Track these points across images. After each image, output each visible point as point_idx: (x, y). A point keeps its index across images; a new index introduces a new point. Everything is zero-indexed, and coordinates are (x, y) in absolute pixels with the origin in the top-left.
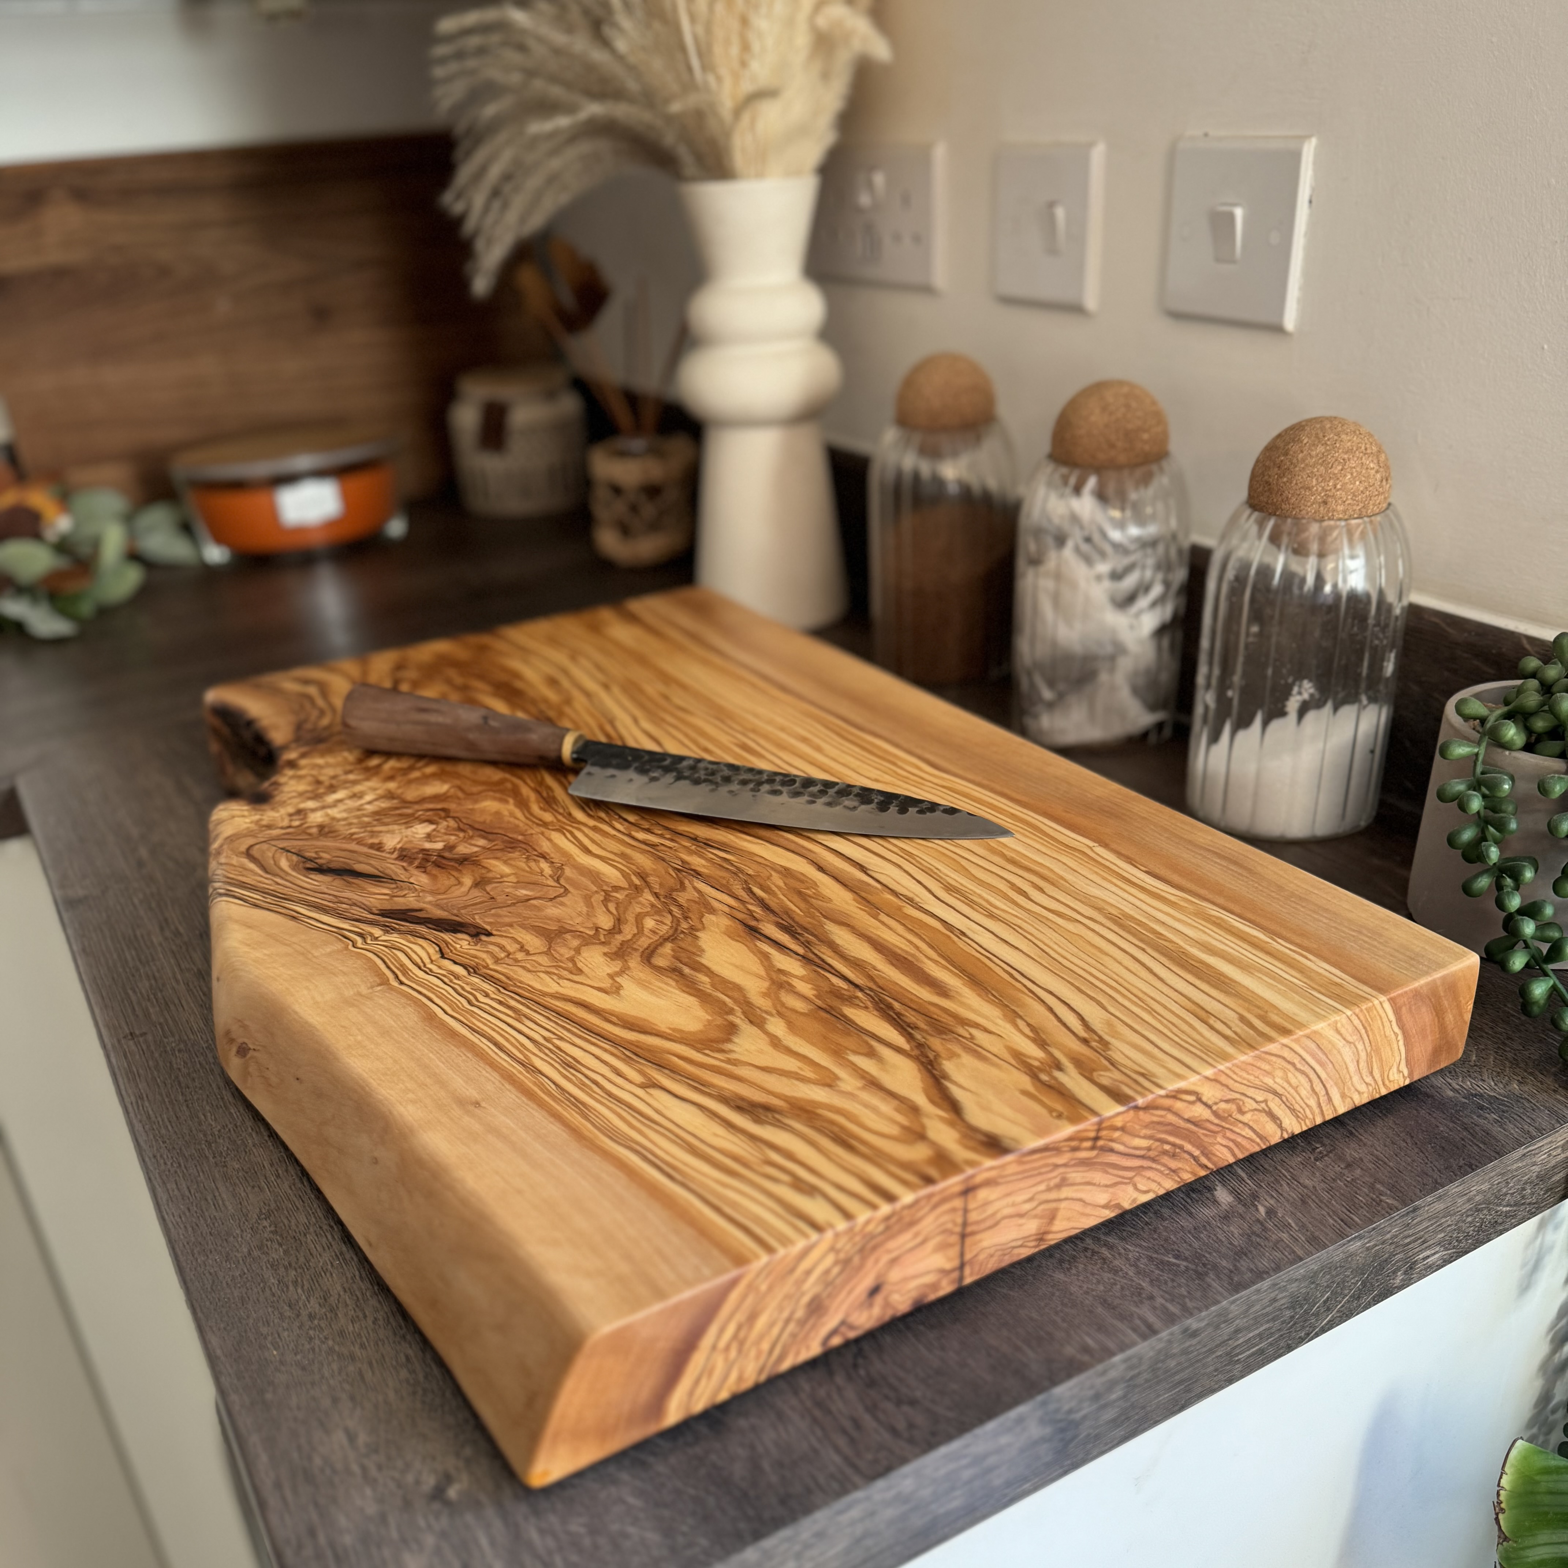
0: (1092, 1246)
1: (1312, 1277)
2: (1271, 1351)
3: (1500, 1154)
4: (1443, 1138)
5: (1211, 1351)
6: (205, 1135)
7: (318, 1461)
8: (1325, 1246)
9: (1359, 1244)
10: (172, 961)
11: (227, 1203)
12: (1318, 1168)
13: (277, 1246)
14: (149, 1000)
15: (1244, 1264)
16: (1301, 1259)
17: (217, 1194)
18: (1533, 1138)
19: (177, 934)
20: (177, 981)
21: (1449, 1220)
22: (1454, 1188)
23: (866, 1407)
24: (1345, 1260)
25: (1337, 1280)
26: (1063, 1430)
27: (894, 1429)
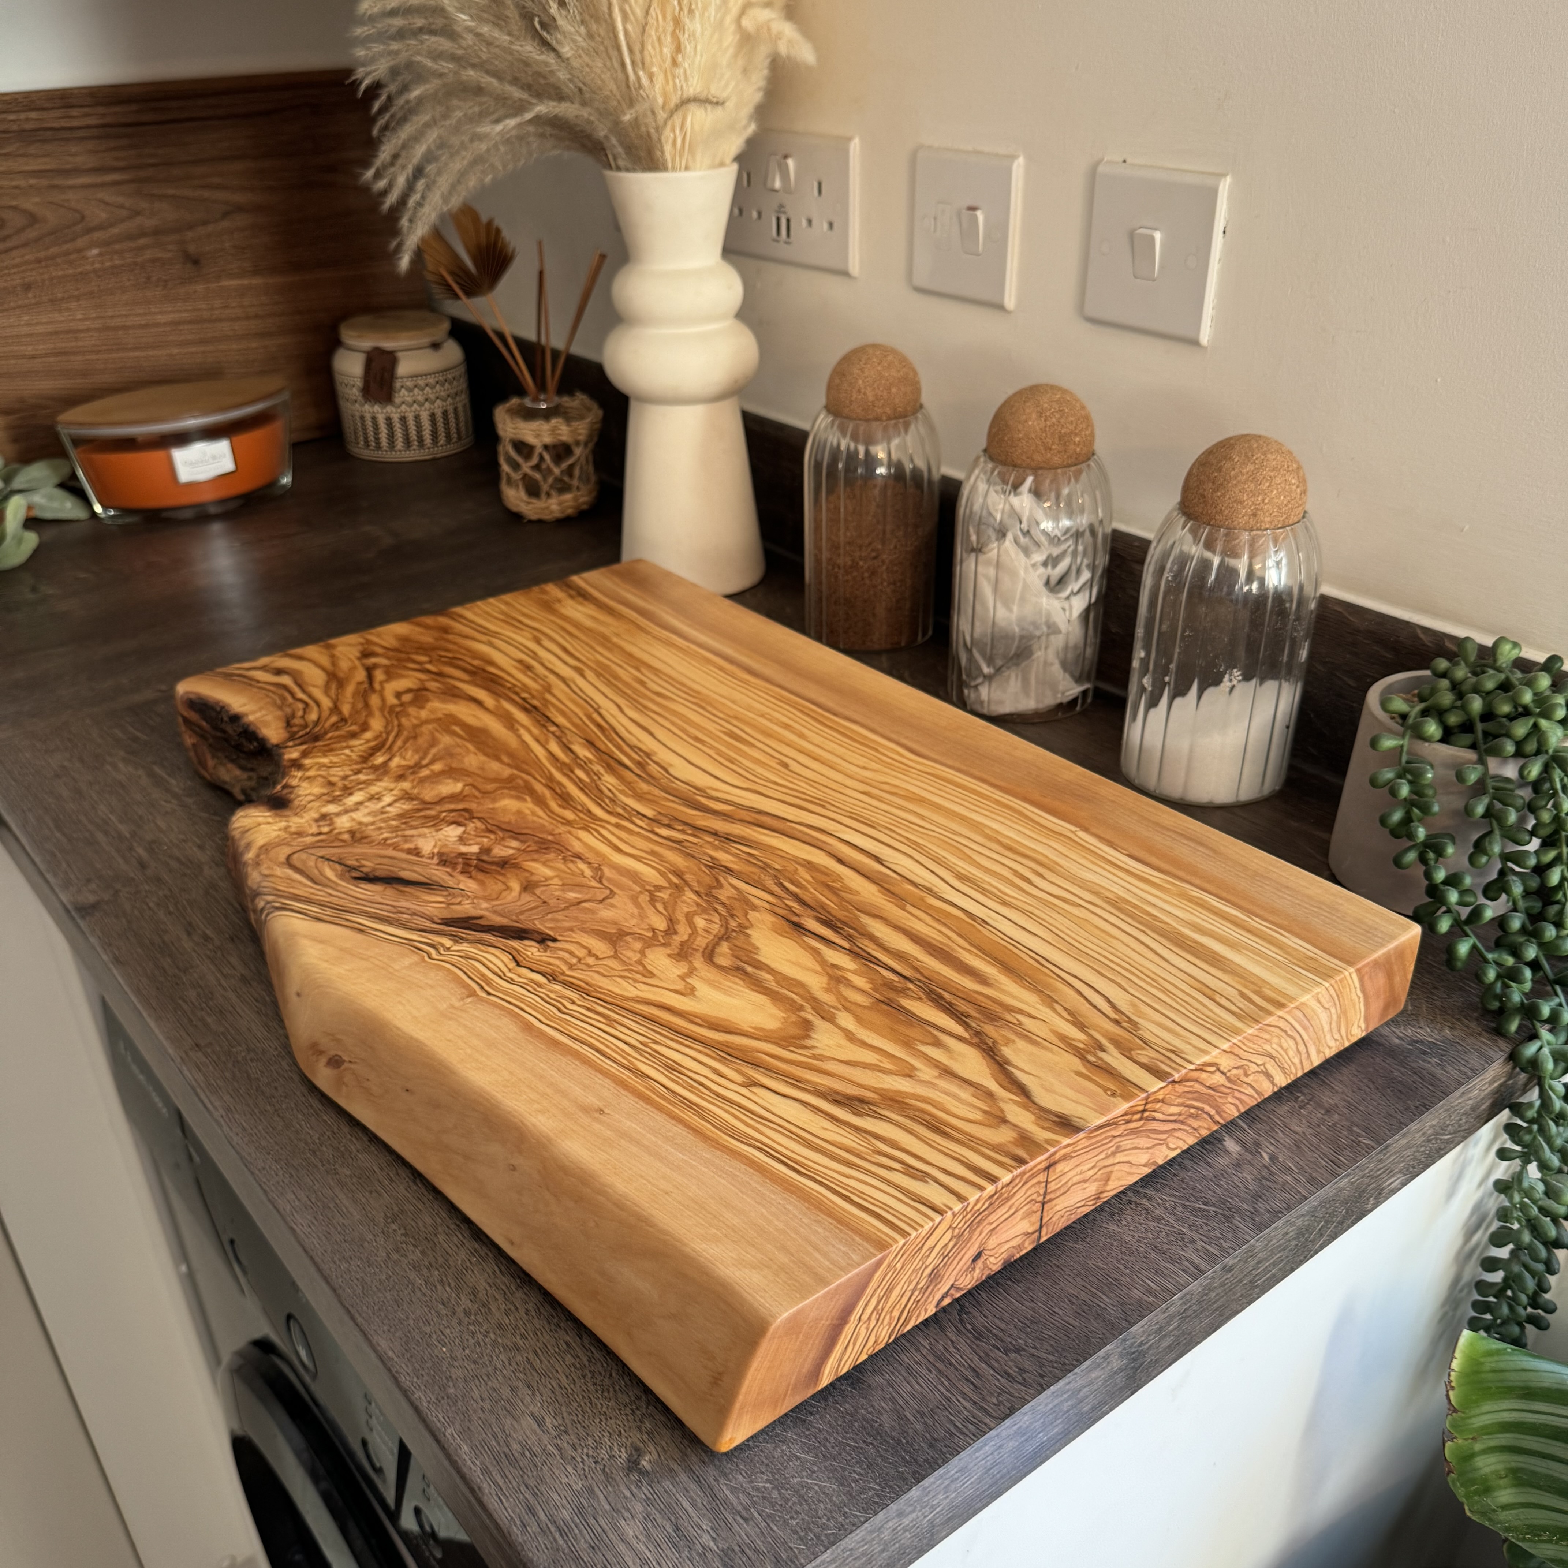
0: (1134, 1199)
1: (1312, 1213)
2: (1280, 1274)
3: (1446, 1094)
4: (1399, 1082)
5: (1240, 1281)
6: (306, 1143)
7: (515, 1447)
8: (1323, 1185)
9: (1347, 1180)
10: (212, 967)
11: (351, 1210)
12: (1303, 1116)
13: (412, 1248)
14: (202, 1009)
15: (1261, 1206)
16: (1306, 1198)
17: (338, 1202)
18: (1470, 1078)
19: (206, 938)
20: (224, 989)
21: (1409, 1152)
22: (1414, 1126)
23: (980, 1358)
24: (1336, 1195)
25: (1330, 1211)
26: (1134, 1360)
27: (1009, 1375)
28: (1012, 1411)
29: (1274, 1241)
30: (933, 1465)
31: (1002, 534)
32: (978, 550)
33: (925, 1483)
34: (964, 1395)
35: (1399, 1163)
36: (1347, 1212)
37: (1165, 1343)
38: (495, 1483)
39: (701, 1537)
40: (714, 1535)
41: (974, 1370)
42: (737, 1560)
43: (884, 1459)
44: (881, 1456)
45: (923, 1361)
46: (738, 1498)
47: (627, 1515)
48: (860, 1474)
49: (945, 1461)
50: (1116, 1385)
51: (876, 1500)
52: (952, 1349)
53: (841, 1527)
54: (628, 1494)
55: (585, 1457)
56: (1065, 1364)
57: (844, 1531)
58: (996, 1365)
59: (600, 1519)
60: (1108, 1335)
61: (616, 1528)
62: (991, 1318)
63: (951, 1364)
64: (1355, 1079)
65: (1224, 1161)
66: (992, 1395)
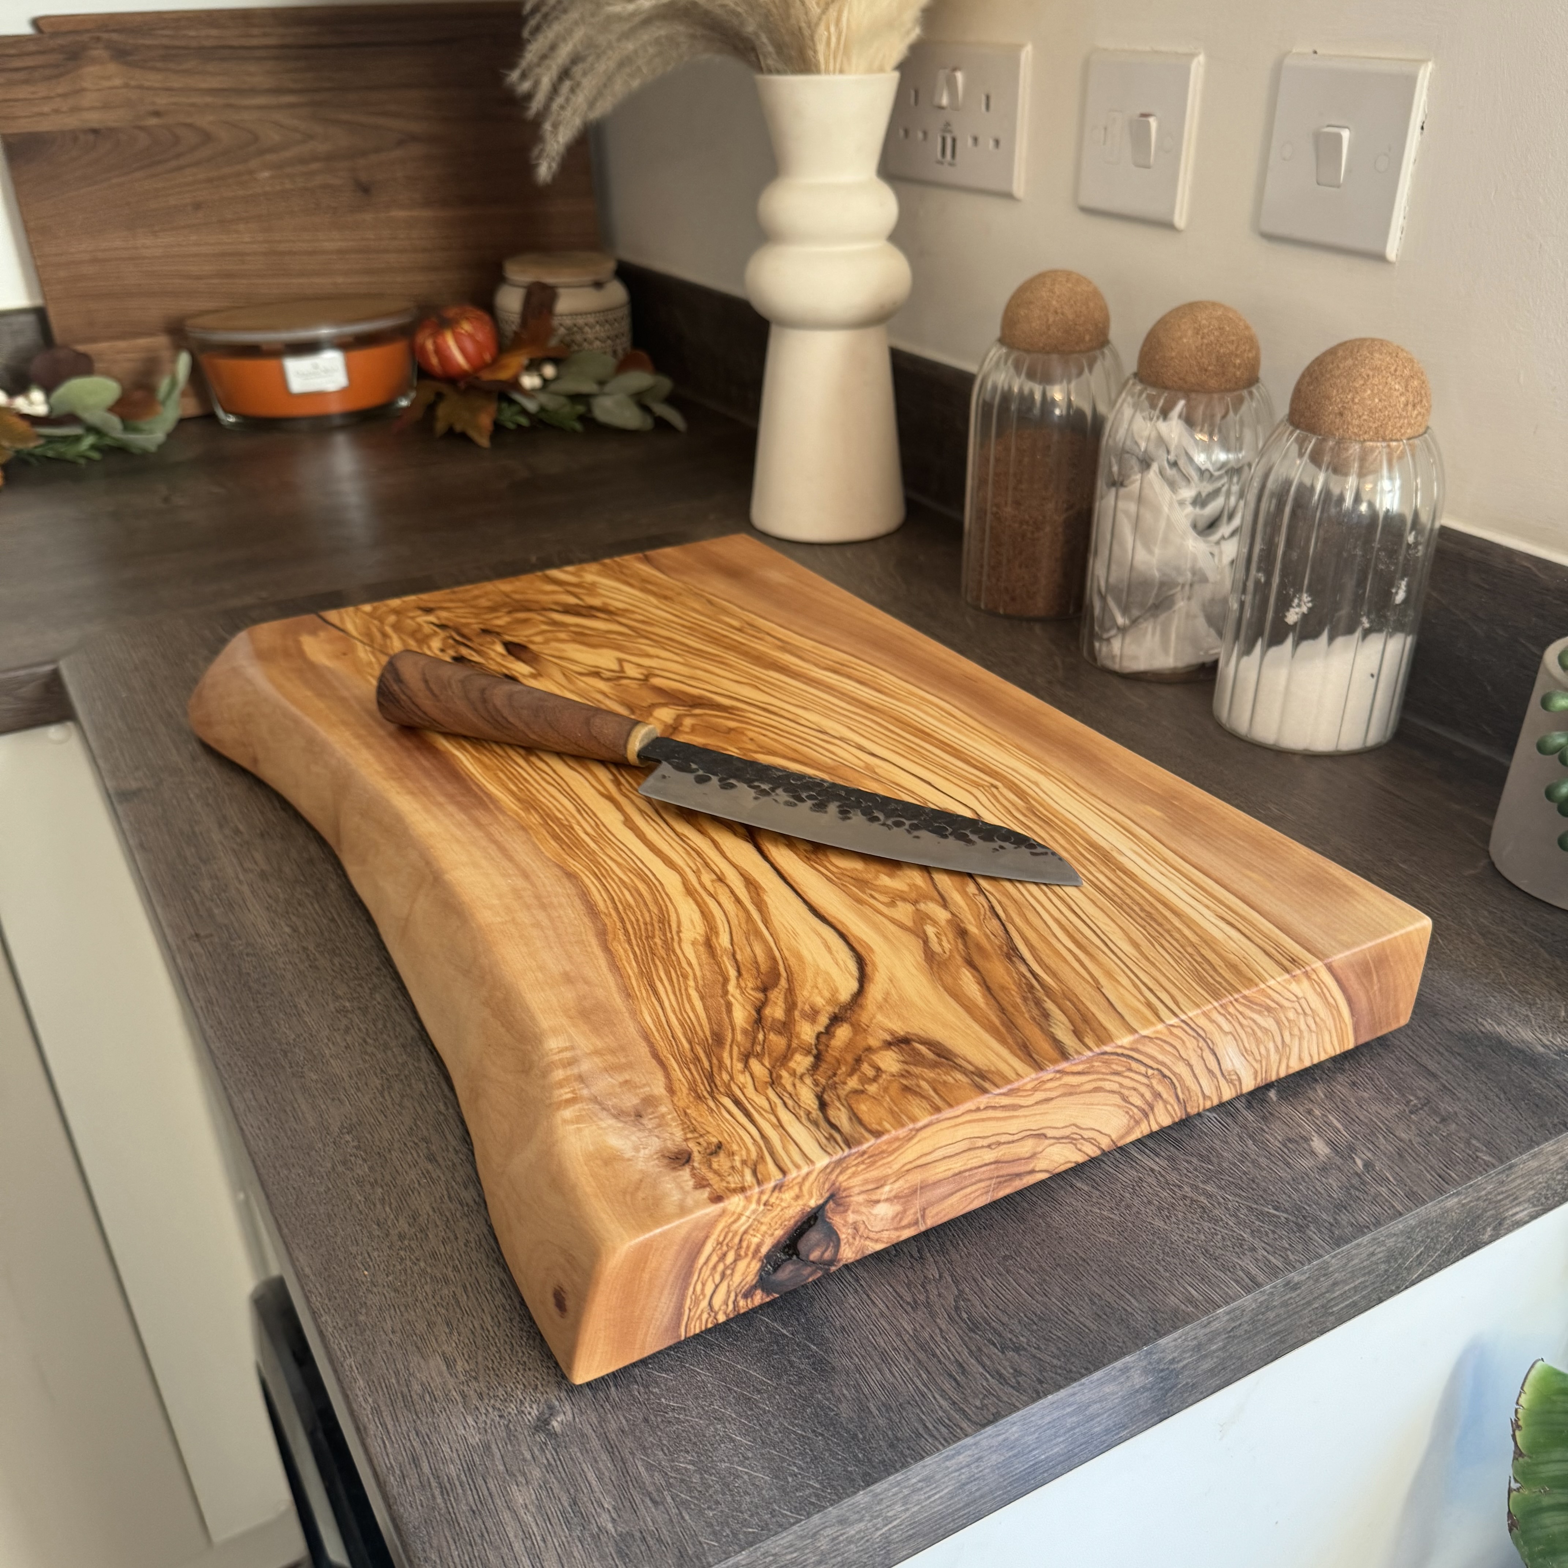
0: (1190, 1194)
1: (1409, 1233)
2: (1363, 1303)
4: (1536, 1095)
5: (1309, 1303)
6: (280, 1044)
7: (416, 1387)
8: (1424, 1202)
9: (1456, 1200)
10: (235, 861)
11: (307, 1115)
12: (1414, 1122)
13: (361, 1162)
14: (212, 900)
15: (1344, 1217)
16: (1401, 1214)
17: (296, 1106)
19: (237, 832)
20: (240, 882)
21: (1541, 1178)
22: (1548, 1147)
23: (971, 1352)
24: (1442, 1215)
25: (1432, 1235)
26: (1163, 1379)
27: (1001, 1375)
28: (996, 1417)
29: (1356, 1261)
30: (889, 1468)
31: (1146, 463)
32: (1118, 483)
33: (877, 1488)
34: (944, 1393)
35: (1527, 1189)
36: (1455, 1240)
37: (1207, 1365)
38: (384, 1425)
39: (599, 1516)
40: (614, 1515)
41: (960, 1365)
42: (635, 1549)
43: (833, 1454)
44: (830, 1450)
45: (902, 1347)
46: (652, 1476)
47: (521, 1479)
48: (800, 1468)
49: (905, 1465)
50: (1139, 1407)
51: (813, 1500)
52: (938, 1338)
53: (765, 1527)
54: (528, 1456)
55: (490, 1410)
56: (1071, 1371)
57: (766, 1531)
58: (988, 1363)
59: (490, 1481)
60: (1129, 1344)
61: (505, 1493)
62: (992, 1308)
63: (934, 1355)
64: (1484, 1088)
65: (1306, 1163)
66: (976, 1396)
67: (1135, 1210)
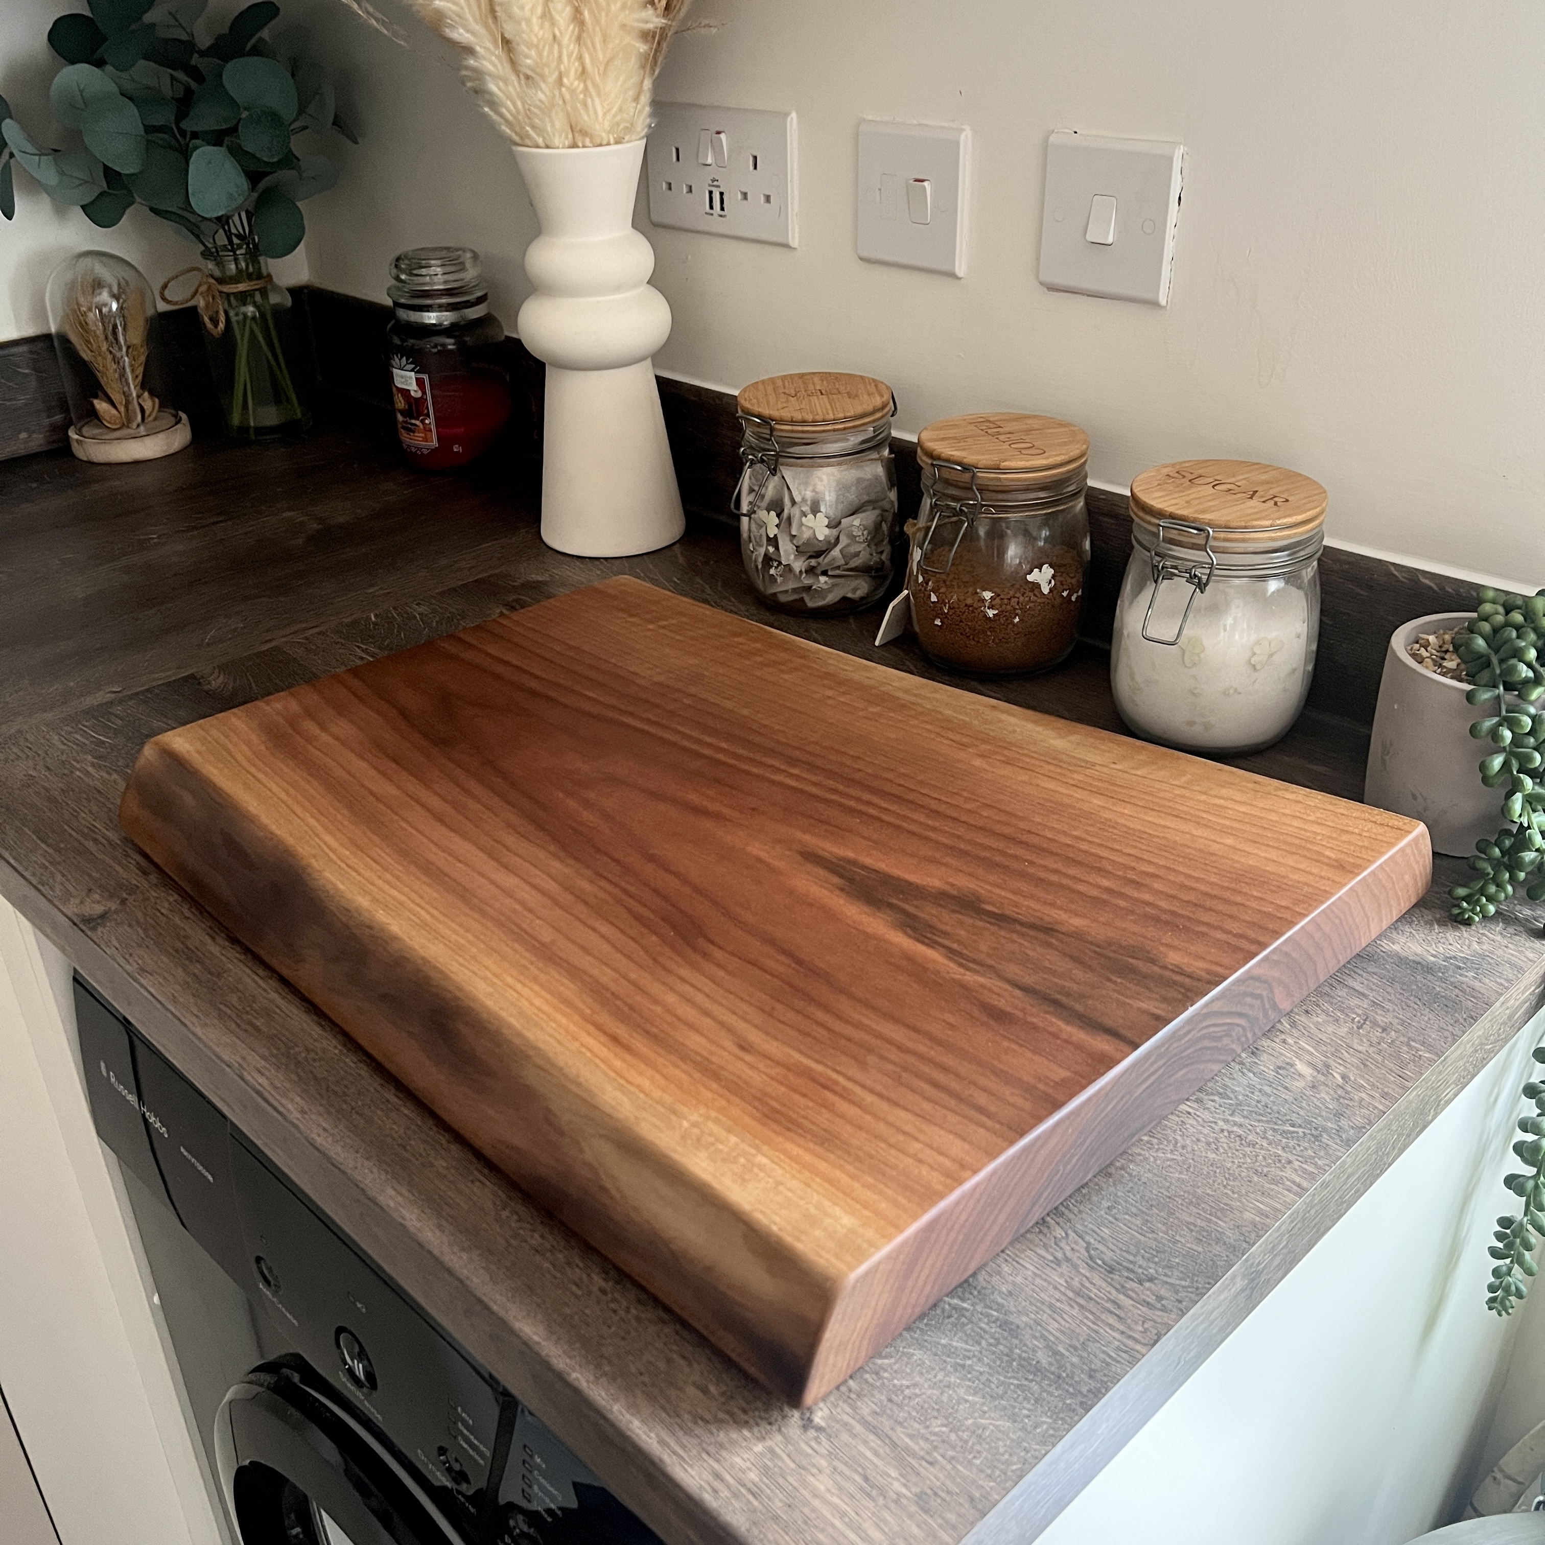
1: (1389, 1126)
2: (1361, 1190)
3: (1489, 1005)
4: (1443, 997)
5: (1334, 1197)
8: (1397, 1100)
9: (1415, 1093)
15: (1344, 1123)
18: (1507, 988)
22: (1465, 1037)
23: (1117, 1290)
27: (1148, 1303)
28: (1159, 1336)
30: (1098, 1394)
33: (1091, 1414)
34: (1111, 1327)
36: (1414, 1125)
37: (1276, 1262)
39: (892, 1485)
40: (904, 1482)
41: (1114, 1302)
42: (932, 1503)
43: (1049, 1393)
44: (1045, 1391)
45: (1064, 1298)
46: (918, 1444)
47: (814, 1471)
48: (1029, 1410)
49: (1108, 1390)
50: (1237, 1306)
51: (1051, 1432)
52: (1087, 1284)
53: (1024, 1461)
54: (809, 1451)
55: (758, 1421)
56: (1198, 1288)
57: (1028, 1465)
58: (1133, 1295)
59: (788, 1477)
60: (1231, 1257)
61: (807, 1485)
62: (1118, 1251)
63: (1091, 1298)
65: (1300, 1084)
66: (1136, 1323)
67: (1189, 1149)
